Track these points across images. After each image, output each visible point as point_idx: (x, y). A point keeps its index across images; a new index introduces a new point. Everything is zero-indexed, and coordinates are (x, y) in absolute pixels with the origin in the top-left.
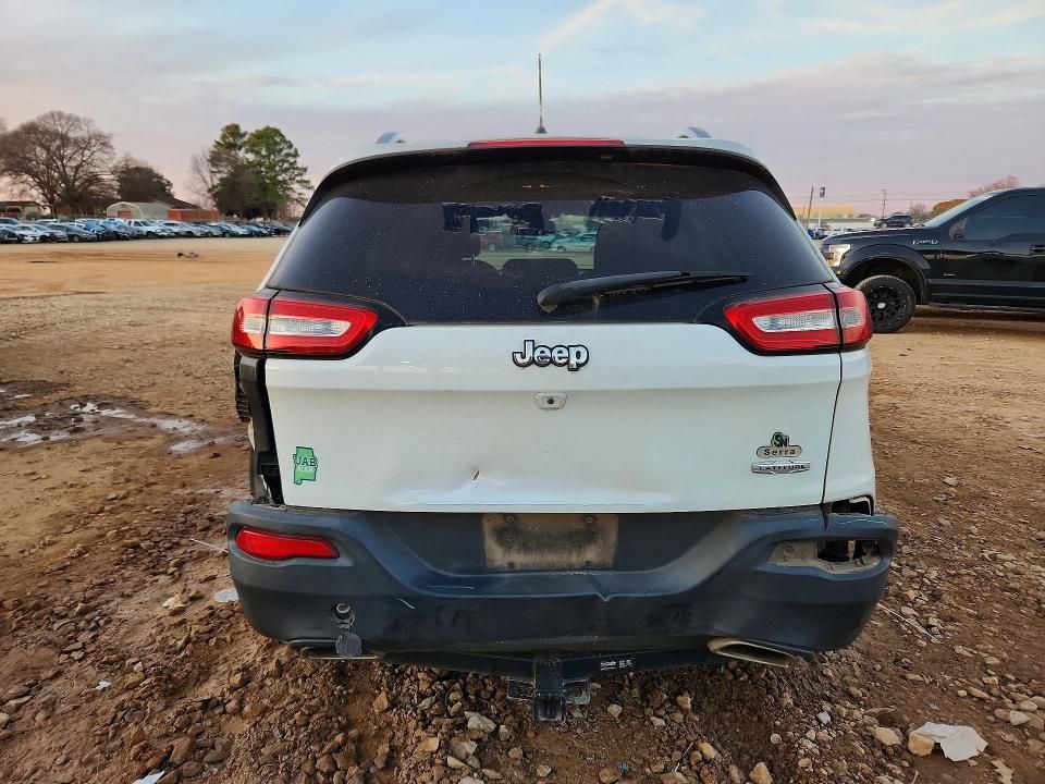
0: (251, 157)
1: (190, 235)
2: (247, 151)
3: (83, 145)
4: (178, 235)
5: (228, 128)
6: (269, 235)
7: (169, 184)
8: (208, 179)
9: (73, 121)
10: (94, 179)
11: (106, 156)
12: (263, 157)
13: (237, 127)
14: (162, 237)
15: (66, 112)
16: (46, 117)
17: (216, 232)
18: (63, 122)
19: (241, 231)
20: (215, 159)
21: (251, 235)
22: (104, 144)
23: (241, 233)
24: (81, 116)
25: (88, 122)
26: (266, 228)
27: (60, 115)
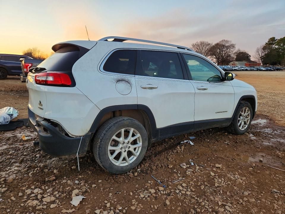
0: (277, 47)
1: (247, 70)
2: (276, 45)
3: (228, 47)
4: (243, 70)
5: (271, 38)
6: (274, 70)
7: (250, 56)
8: (261, 54)
9: (227, 41)
10: (230, 56)
11: (233, 50)
12: (281, 46)
13: (274, 38)
14: (238, 71)
15: (226, 40)
16: (221, 41)
17: (255, 69)
18: (225, 42)
19: (263, 69)
20: (264, 48)
21: (267, 70)
22: (233, 47)
23: (263, 70)
24: (229, 40)
25: (230, 42)
26: (273, 69)
27: (224, 40)
